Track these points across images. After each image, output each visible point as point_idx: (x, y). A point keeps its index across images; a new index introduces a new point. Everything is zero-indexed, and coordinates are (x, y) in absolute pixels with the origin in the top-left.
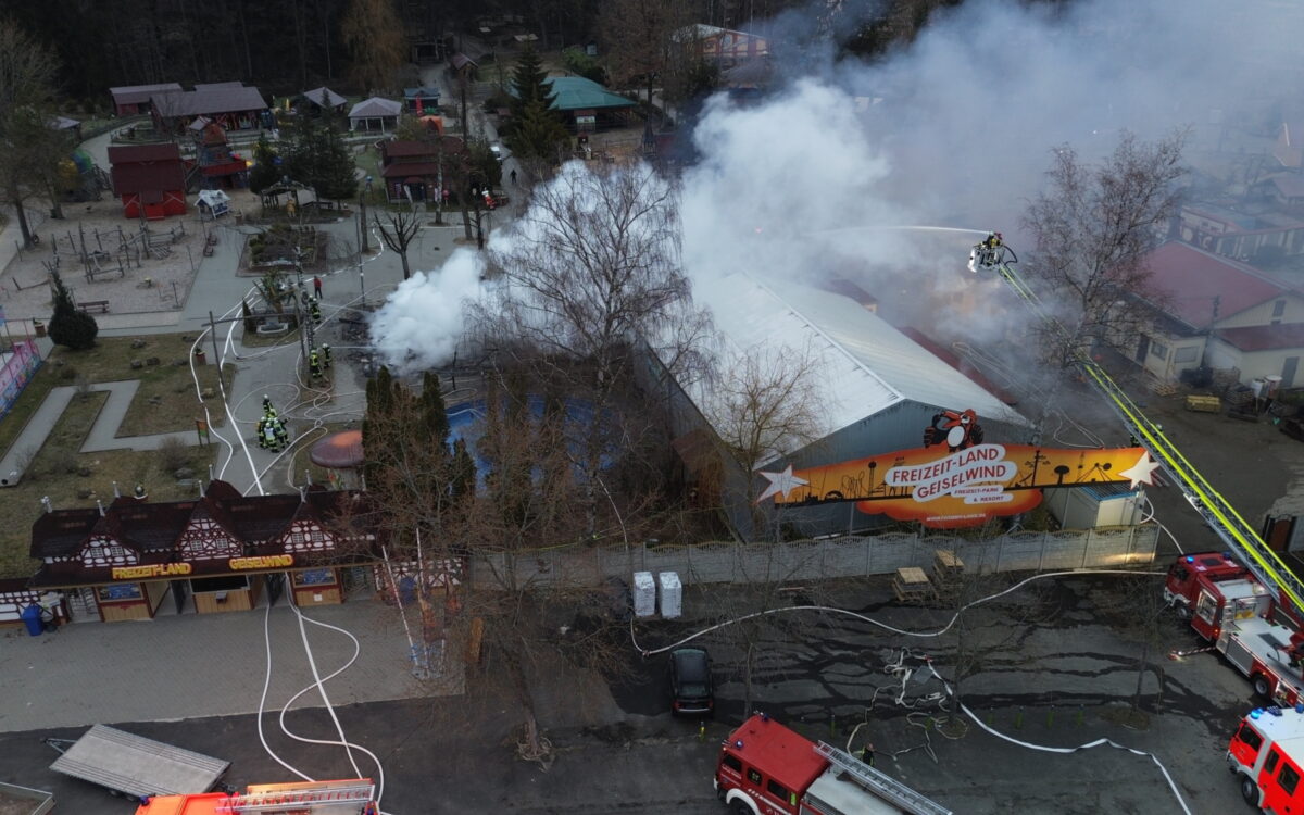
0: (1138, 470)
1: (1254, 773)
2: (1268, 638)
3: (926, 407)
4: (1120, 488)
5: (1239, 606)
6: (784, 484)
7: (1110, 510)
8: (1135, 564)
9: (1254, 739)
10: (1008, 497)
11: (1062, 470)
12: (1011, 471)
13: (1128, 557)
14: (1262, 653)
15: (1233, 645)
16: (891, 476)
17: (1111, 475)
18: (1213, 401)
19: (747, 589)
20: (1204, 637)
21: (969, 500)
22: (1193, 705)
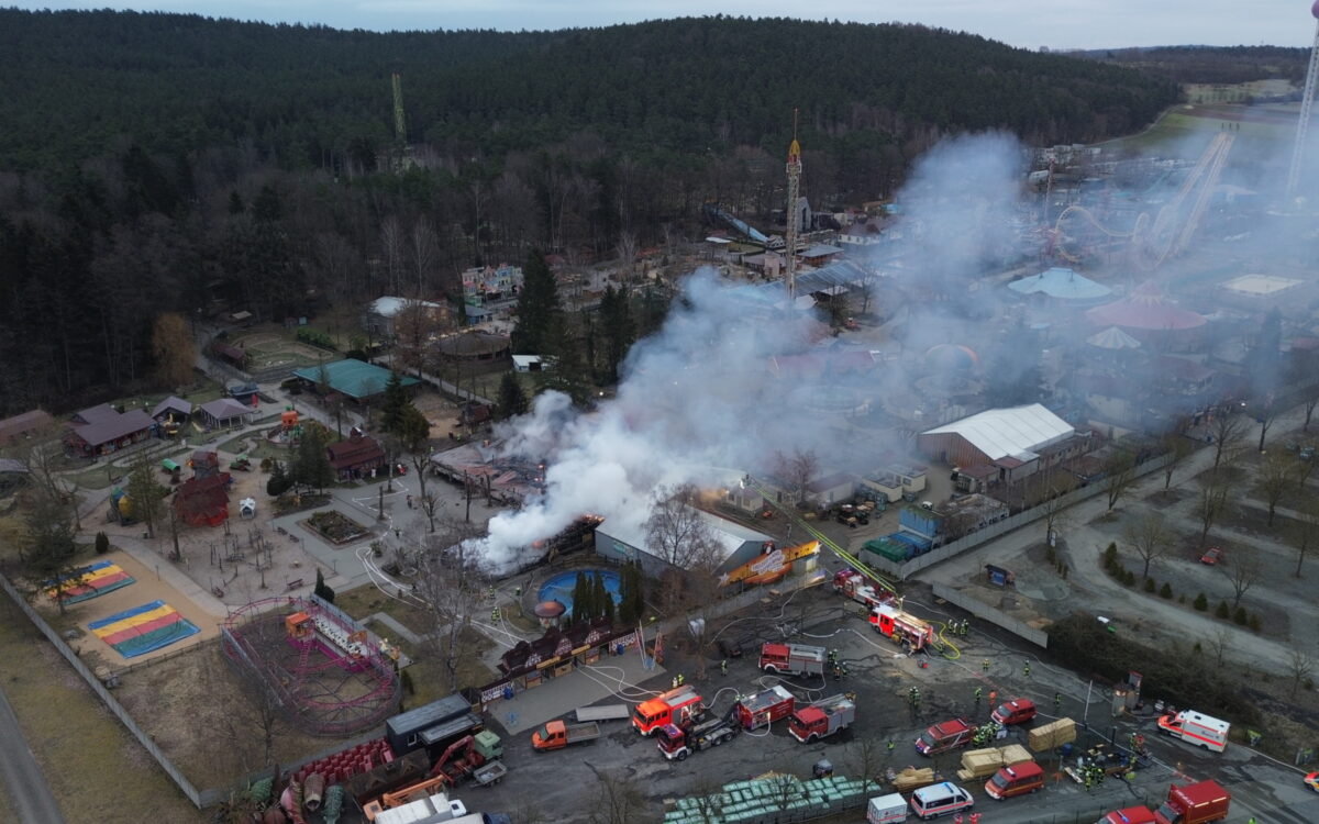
0: (815, 548)
1: (878, 624)
2: (866, 591)
3: (757, 542)
4: (812, 555)
5: (857, 584)
6: (725, 578)
7: (810, 564)
8: (821, 580)
9: (875, 615)
10: (784, 567)
11: (797, 554)
12: (784, 557)
13: (817, 579)
14: (867, 596)
15: (859, 596)
16: (753, 568)
17: (810, 552)
18: (813, 515)
19: (724, 617)
20: (849, 596)
21: (774, 570)
22: (855, 615)
